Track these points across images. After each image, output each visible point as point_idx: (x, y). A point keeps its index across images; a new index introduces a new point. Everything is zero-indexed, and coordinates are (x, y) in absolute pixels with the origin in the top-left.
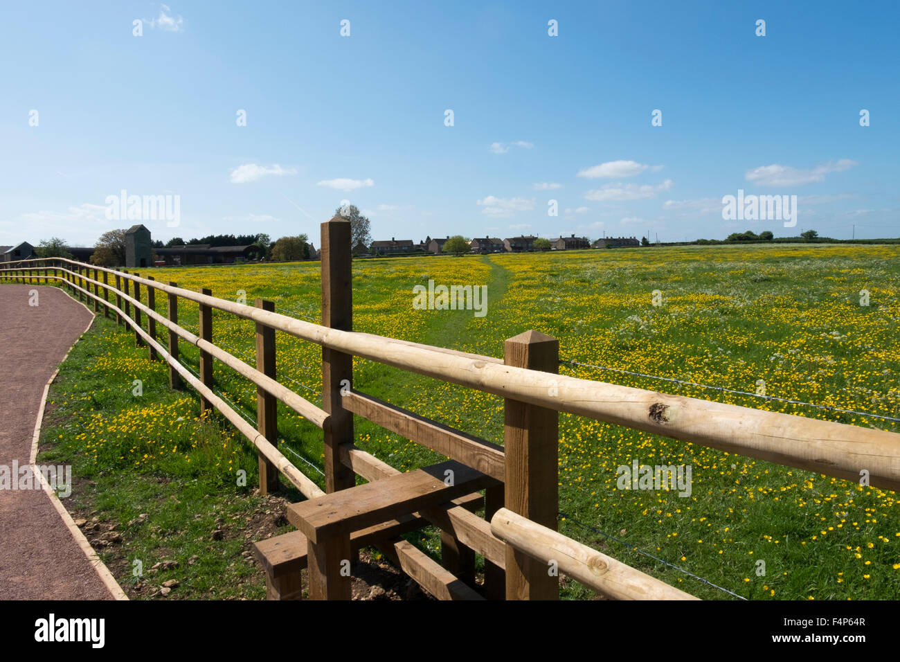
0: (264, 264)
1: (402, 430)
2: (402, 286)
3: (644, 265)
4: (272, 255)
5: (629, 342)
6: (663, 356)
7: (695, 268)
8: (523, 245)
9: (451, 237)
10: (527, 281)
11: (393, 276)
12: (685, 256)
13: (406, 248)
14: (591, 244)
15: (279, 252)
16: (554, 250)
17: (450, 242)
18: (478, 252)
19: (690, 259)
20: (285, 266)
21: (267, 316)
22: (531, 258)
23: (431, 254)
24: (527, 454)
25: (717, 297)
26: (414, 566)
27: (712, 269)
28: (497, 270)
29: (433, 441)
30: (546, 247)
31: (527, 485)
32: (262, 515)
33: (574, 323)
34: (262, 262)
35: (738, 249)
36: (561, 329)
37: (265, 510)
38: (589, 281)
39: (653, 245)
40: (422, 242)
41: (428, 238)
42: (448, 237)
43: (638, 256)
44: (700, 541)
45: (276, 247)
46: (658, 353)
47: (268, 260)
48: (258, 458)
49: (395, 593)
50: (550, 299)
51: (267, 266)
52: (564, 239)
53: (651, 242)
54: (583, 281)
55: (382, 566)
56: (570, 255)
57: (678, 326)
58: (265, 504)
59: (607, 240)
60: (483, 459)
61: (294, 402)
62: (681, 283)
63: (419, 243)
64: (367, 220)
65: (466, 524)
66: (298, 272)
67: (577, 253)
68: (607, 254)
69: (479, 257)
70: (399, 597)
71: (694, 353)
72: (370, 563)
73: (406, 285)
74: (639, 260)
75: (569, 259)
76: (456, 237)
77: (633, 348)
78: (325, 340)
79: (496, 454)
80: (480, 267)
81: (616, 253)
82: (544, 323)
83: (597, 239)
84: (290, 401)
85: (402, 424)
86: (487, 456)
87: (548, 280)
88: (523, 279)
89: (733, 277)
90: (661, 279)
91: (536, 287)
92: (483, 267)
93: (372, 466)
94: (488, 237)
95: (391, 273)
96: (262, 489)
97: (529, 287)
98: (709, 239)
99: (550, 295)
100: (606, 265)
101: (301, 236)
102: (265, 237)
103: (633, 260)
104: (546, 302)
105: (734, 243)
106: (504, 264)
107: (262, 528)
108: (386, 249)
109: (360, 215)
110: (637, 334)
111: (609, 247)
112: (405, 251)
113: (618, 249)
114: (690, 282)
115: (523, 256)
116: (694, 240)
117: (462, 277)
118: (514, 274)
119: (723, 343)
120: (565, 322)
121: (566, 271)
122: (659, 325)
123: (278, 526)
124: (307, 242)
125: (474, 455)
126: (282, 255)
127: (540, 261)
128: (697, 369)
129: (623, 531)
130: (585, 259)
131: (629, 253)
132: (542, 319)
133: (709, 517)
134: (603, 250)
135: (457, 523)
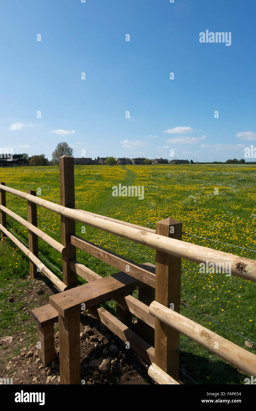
0: (26, 167)
1: (101, 258)
2: (88, 179)
3: (192, 172)
4: (29, 163)
5: (189, 207)
6: (205, 214)
7: (214, 174)
8: (140, 161)
9: (108, 157)
10: (143, 178)
11: (84, 174)
12: (209, 169)
13: (89, 162)
14: (169, 162)
15: (33, 161)
16: (153, 164)
17: (108, 159)
18: (120, 164)
19: (211, 170)
20: (36, 168)
21: (33, 198)
22: (143, 167)
23: (100, 164)
24: (168, 277)
25: (224, 187)
26: (107, 321)
27: (221, 175)
28: (129, 172)
29: (117, 265)
30: (150, 162)
31: (167, 291)
32: (32, 289)
33: (165, 198)
34: (25, 166)
35: (231, 166)
36: (160, 200)
37: (33, 287)
38: (169, 179)
39: (195, 163)
40: (96, 159)
41: (98, 157)
42: (107, 157)
43: (189, 168)
44: (229, 302)
45: (31, 160)
46: (202, 212)
47: (28, 165)
48: (29, 262)
49: (96, 329)
50: (153, 186)
51: (28, 168)
52: (157, 160)
53: (194, 162)
54: (167, 179)
55: (89, 315)
56: (160, 166)
57: (209, 200)
58: (33, 284)
59: (176, 160)
60: (144, 276)
61: (47, 239)
62: (209, 181)
63: (94, 159)
64: (72, 149)
65: (134, 305)
66: (42, 171)
67: (163, 166)
68: (176, 166)
69: (121, 166)
70: (98, 331)
71: (217, 212)
72: (83, 314)
73: (90, 178)
74: (190, 170)
75: (160, 169)
76: (111, 157)
77: (191, 210)
78: (63, 212)
79: (151, 275)
80: (122, 171)
81: (179, 166)
82: (152, 197)
83: (172, 160)
84: (45, 239)
85: (102, 255)
86: (146, 275)
87: (152, 178)
88: (141, 177)
89: (231, 179)
90: (200, 179)
91: (147, 181)
92: (123, 171)
93: (86, 272)
94: (124, 158)
95: (83, 173)
96: (31, 277)
97: (144, 181)
98: (218, 161)
99: (153, 185)
100: (176, 172)
101: (43, 155)
102: (26, 155)
103: (187, 169)
104: (152, 187)
105: (229, 164)
106: (132, 170)
107: (32, 296)
108: (80, 162)
109: (68, 147)
110: (193, 204)
111: (176, 164)
112: (88, 163)
113: (180, 165)
114: (212, 180)
115: (140, 166)
116: (213, 162)
117: (115, 175)
118: (136, 175)
119: (229, 209)
120: (161, 197)
121: (159, 174)
122: (201, 199)
123: (40, 295)
124: (45, 157)
125: (139, 274)
126: (34, 163)
127: (147, 169)
128: (219, 220)
129: (195, 296)
130: (166, 168)
131: (185, 166)
132: (151, 195)
133: (231, 290)
134: (174, 165)
135: (129, 303)
